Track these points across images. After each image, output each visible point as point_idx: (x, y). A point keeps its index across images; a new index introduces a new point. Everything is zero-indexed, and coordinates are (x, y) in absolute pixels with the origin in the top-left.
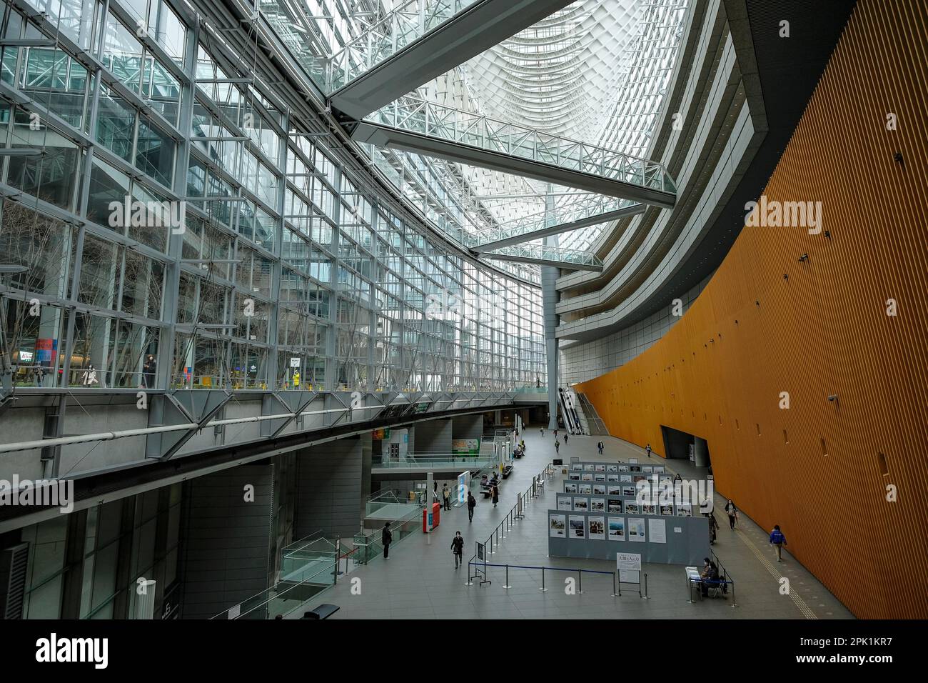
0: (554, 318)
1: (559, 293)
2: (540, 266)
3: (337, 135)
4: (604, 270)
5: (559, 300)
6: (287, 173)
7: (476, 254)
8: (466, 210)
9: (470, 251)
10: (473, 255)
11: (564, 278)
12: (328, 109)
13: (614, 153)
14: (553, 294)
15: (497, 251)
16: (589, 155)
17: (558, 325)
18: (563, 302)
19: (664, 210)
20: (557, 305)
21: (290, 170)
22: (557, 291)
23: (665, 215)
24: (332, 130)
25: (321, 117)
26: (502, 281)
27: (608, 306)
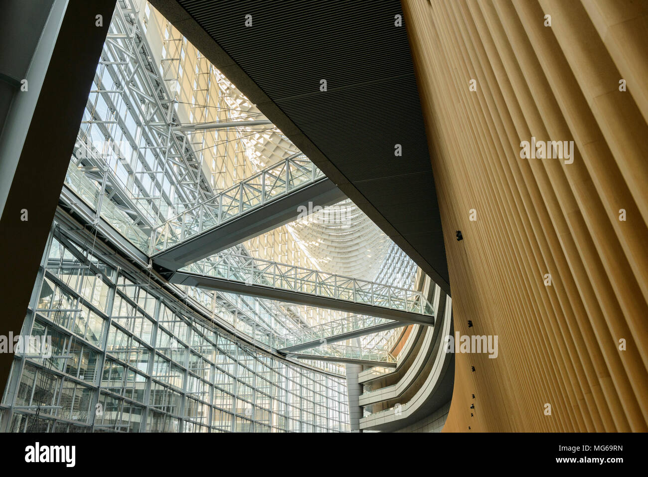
0: (357, 410)
1: (361, 385)
2: (344, 364)
3: (157, 281)
4: (398, 366)
5: (362, 393)
6: (112, 316)
7: (285, 355)
8: (276, 315)
9: (278, 352)
10: (281, 355)
11: (365, 372)
12: (150, 266)
13: (379, 285)
14: (356, 387)
15: (302, 352)
16: (360, 287)
17: (362, 416)
18: (366, 393)
19: (429, 327)
20: (361, 397)
21: (115, 313)
22: (360, 384)
23: (430, 330)
24: (153, 278)
25: (145, 271)
26: (311, 375)
27: (404, 399)
